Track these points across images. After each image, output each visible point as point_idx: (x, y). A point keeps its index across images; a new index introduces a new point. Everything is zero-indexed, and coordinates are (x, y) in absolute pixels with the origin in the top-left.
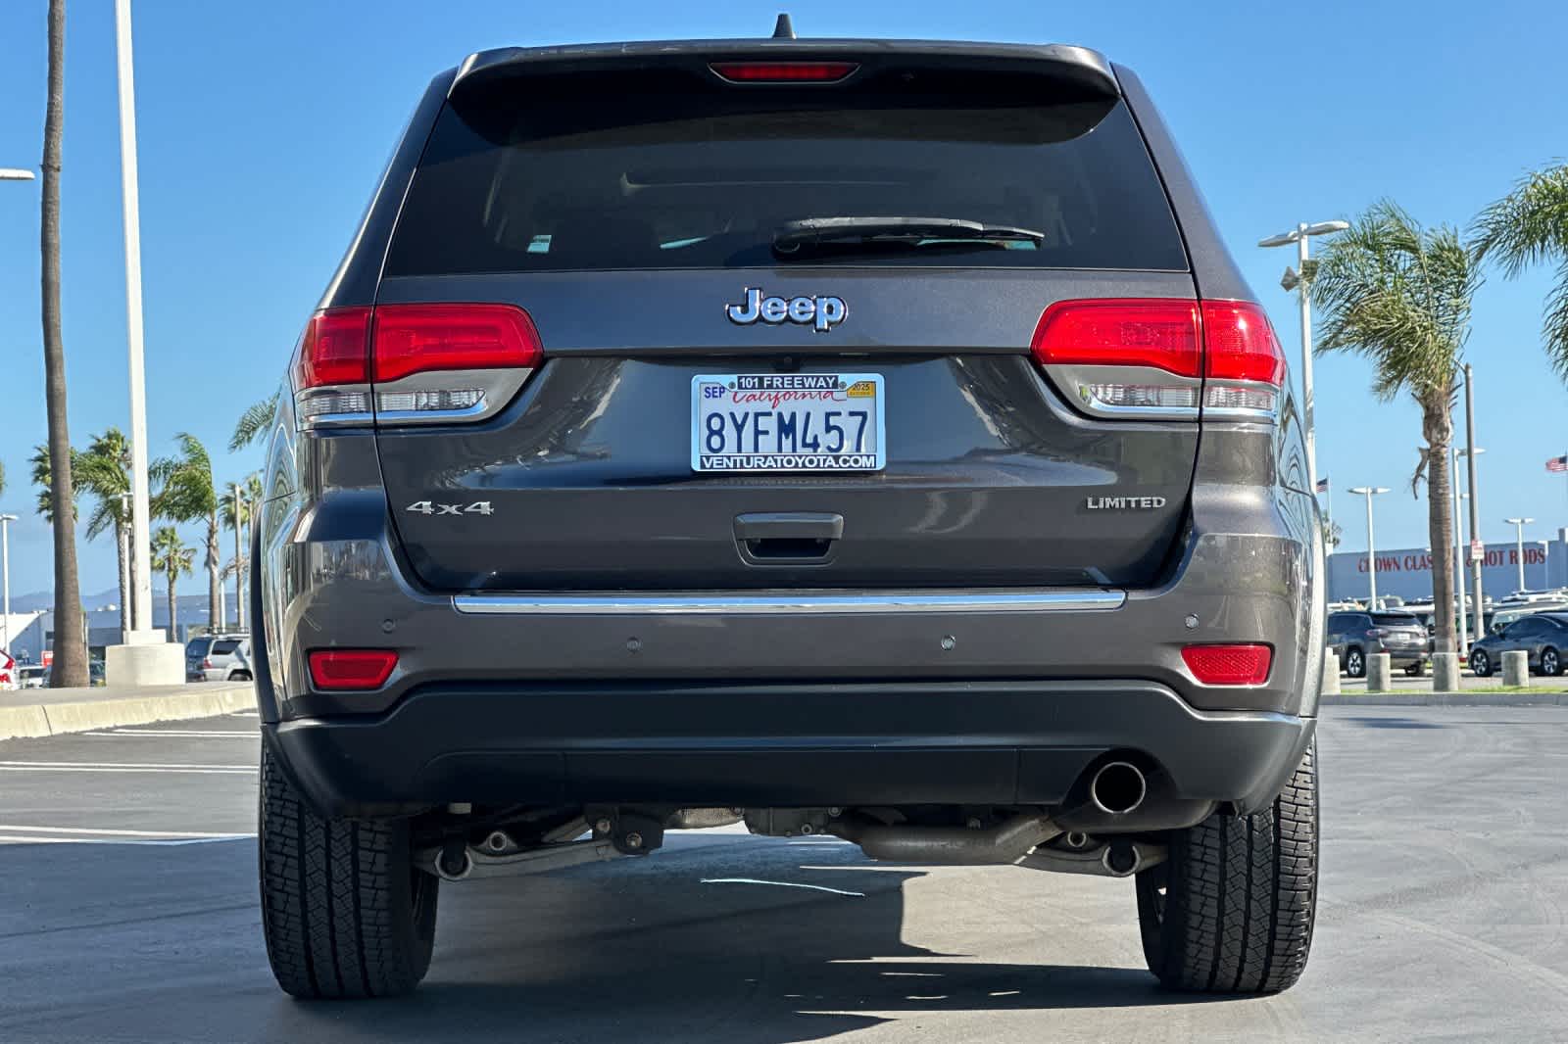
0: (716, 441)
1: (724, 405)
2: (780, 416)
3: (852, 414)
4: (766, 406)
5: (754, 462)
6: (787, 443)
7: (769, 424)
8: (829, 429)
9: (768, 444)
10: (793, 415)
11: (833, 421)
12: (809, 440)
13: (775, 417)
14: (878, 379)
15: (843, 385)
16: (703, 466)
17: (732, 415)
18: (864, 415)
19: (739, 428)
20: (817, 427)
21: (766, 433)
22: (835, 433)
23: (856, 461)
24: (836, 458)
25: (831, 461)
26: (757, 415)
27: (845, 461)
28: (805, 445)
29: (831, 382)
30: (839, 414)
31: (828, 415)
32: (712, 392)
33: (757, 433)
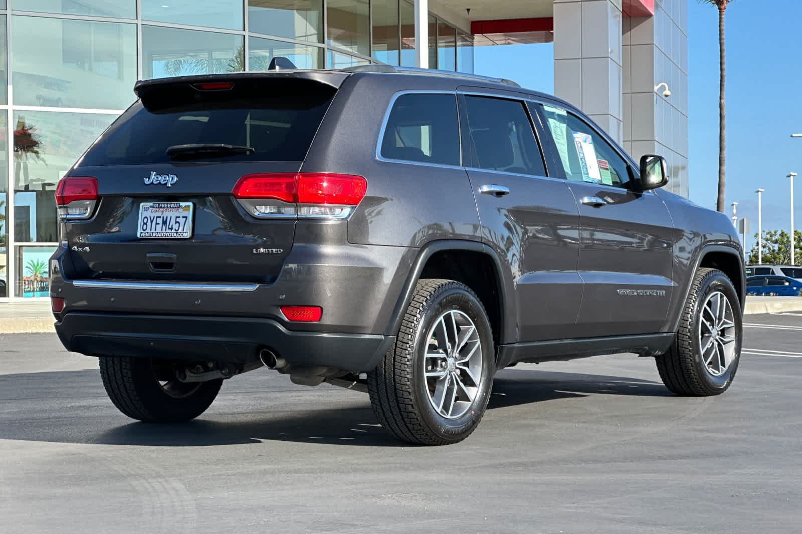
0: (145, 226)
1: (148, 214)
2: (163, 217)
3: (183, 217)
4: (159, 214)
5: (154, 234)
6: (164, 228)
7: (160, 221)
8: (176, 222)
9: (159, 228)
10: (167, 217)
11: (178, 220)
12: (170, 227)
13: (162, 218)
14: (191, 204)
15: (181, 206)
16: (140, 236)
17: (150, 217)
18: (186, 217)
19: (152, 222)
20: (173, 222)
21: (159, 224)
22: (178, 224)
23: (182, 235)
24: (177, 233)
25: (175, 234)
26: (157, 217)
27: (179, 235)
28: (169, 228)
29: (178, 205)
30: (179, 217)
31: (177, 217)
32: (146, 209)
33: (157, 224)
